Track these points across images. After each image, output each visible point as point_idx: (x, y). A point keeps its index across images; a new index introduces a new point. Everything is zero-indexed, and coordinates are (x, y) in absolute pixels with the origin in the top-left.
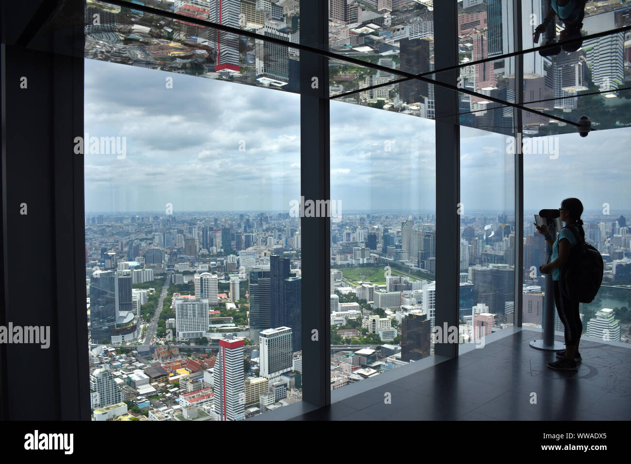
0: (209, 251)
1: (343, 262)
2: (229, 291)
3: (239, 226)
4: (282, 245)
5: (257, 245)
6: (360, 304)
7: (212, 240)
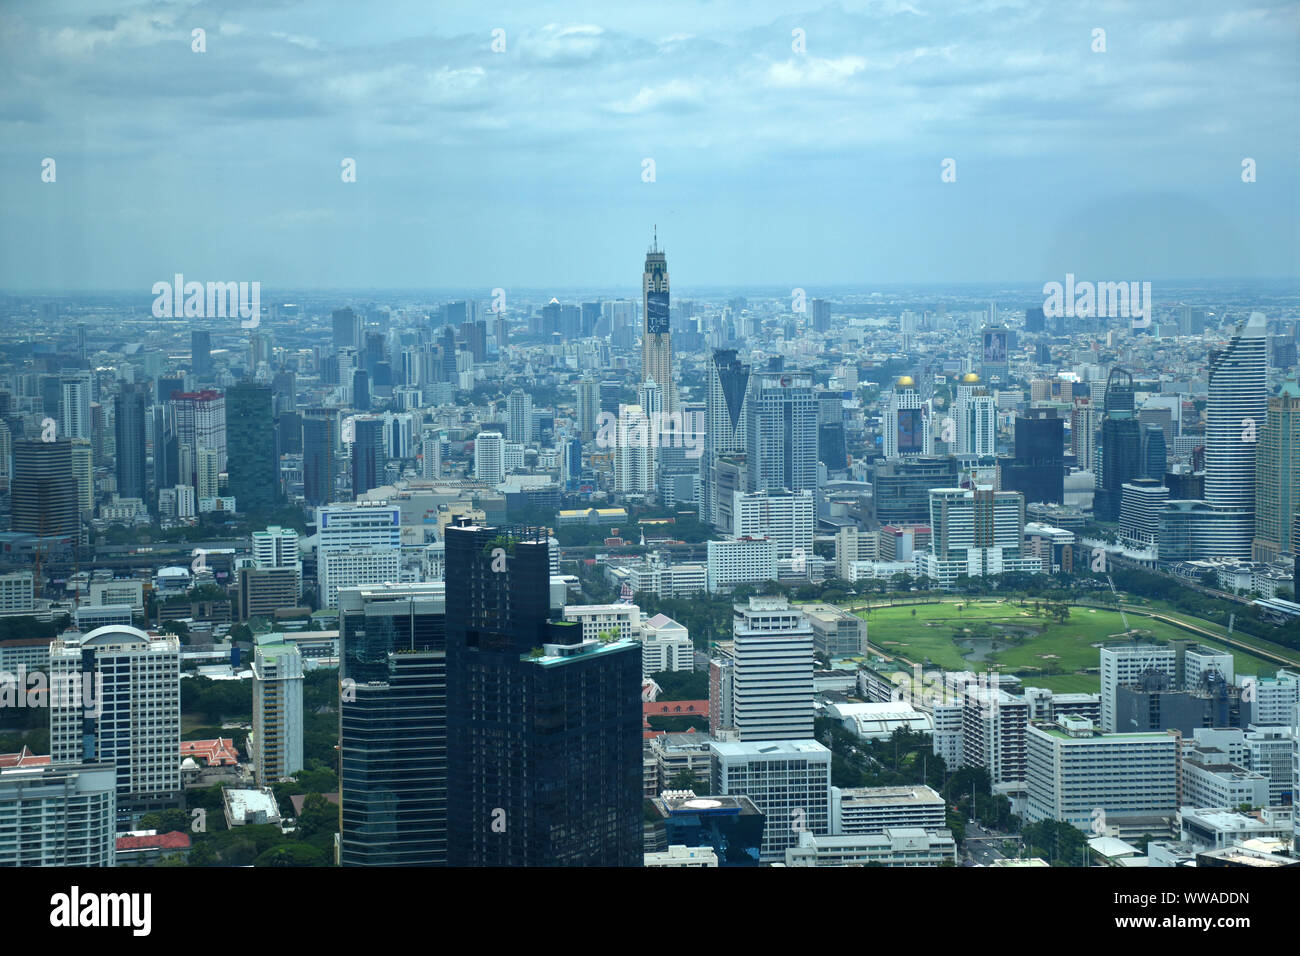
0: (153, 509)
1: (877, 566)
2: (250, 722)
3: (329, 371)
4: (555, 478)
5: (420, 474)
6: (950, 795)
7: (170, 451)
